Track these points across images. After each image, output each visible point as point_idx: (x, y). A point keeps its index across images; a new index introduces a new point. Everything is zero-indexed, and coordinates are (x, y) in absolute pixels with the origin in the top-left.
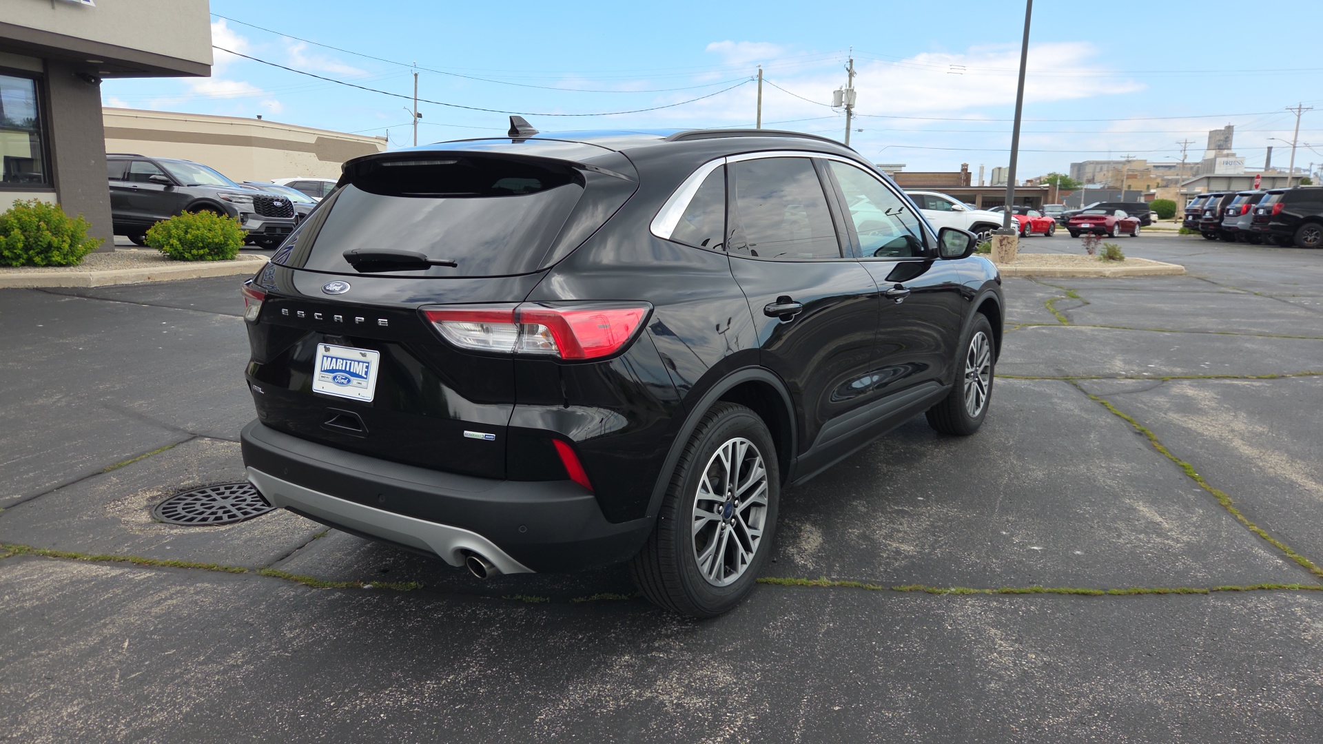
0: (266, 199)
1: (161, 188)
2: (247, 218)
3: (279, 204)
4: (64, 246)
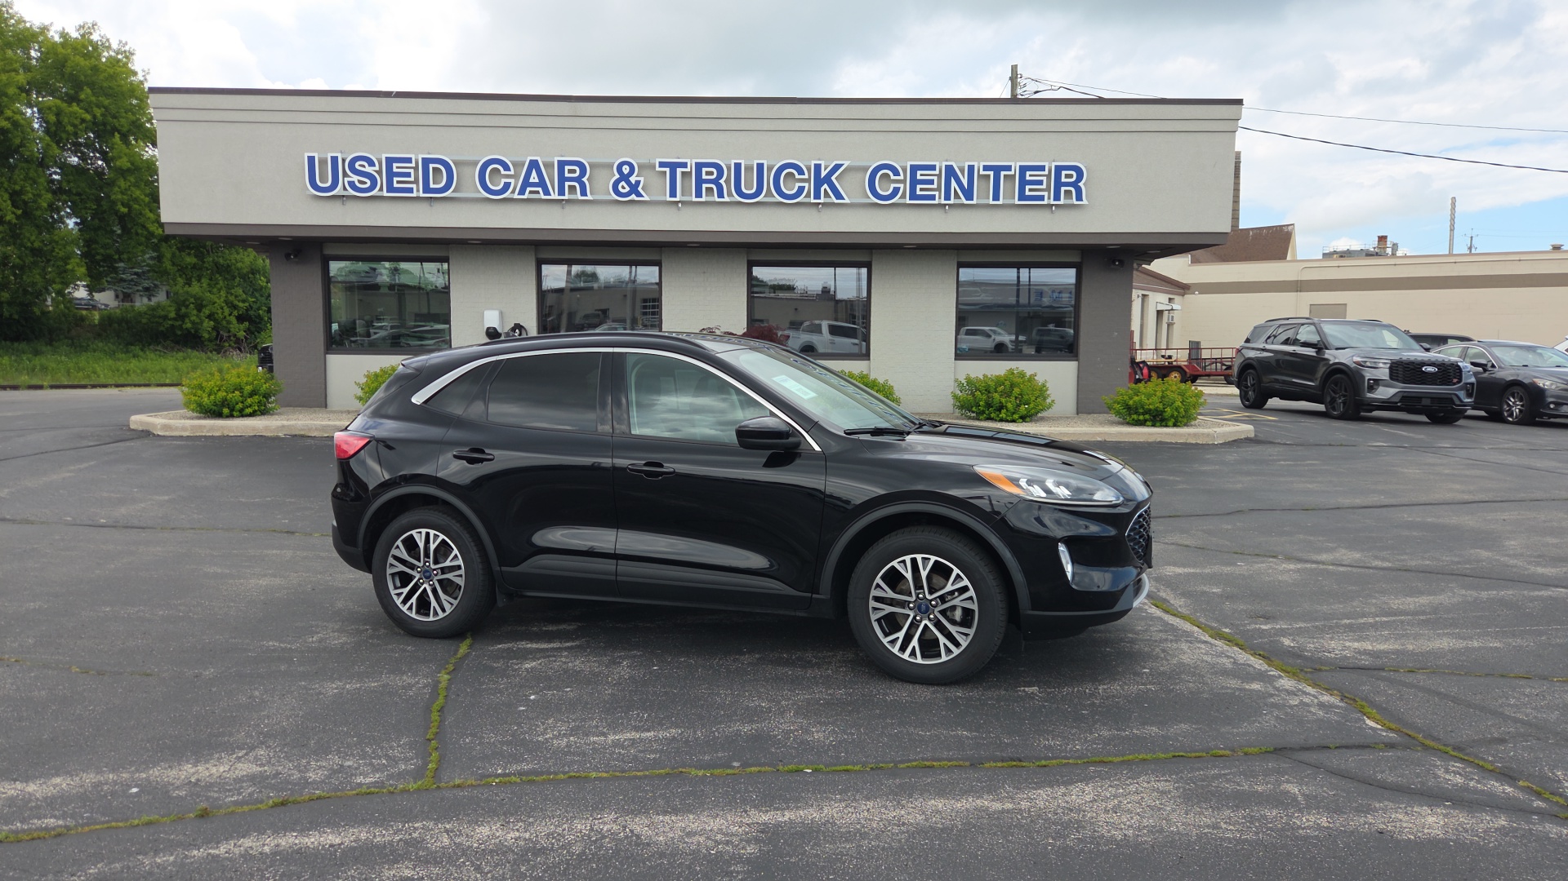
0: (1412, 363)
1: (1311, 352)
2: (1378, 385)
3: (1430, 369)
4: (1009, 405)
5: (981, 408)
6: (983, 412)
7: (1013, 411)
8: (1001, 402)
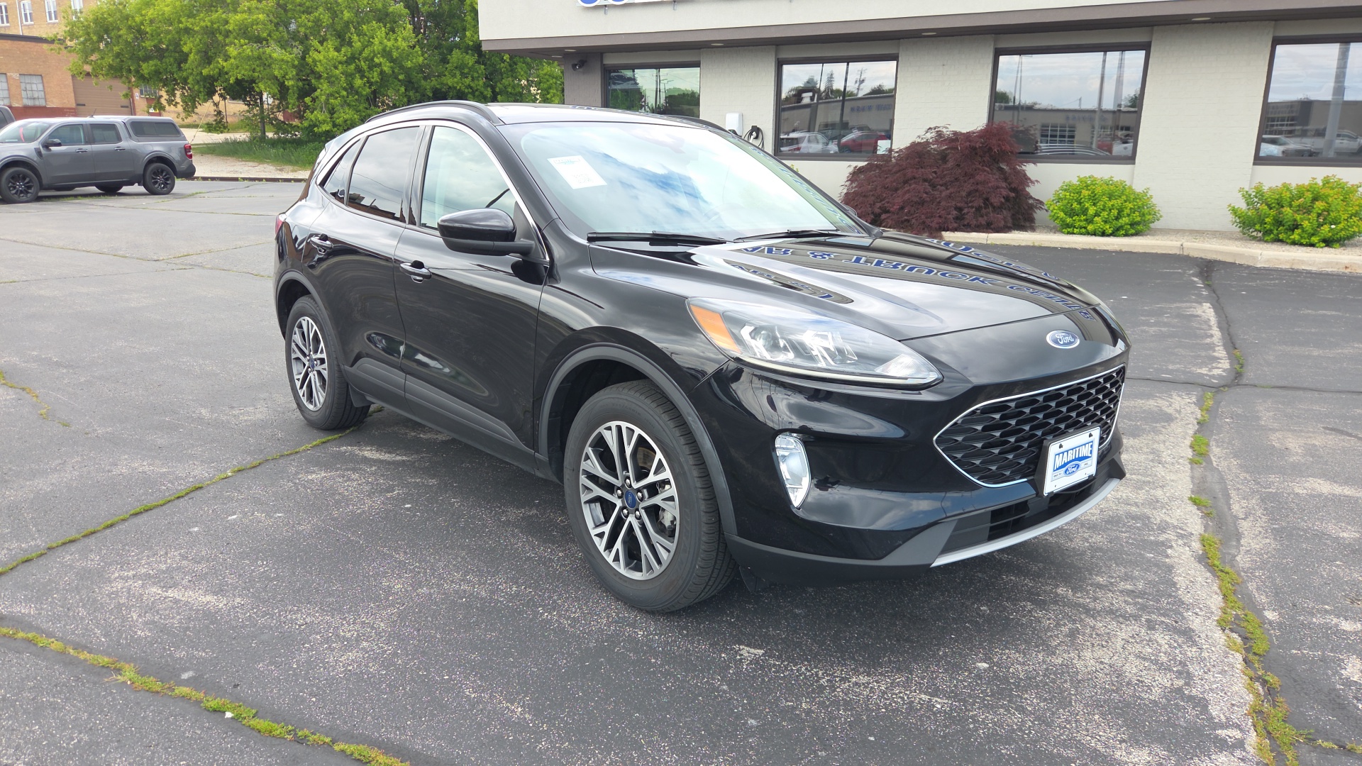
4: (1306, 224)
5: (1268, 227)
6: (1271, 231)
7: (1311, 231)
8: (1295, 220)
